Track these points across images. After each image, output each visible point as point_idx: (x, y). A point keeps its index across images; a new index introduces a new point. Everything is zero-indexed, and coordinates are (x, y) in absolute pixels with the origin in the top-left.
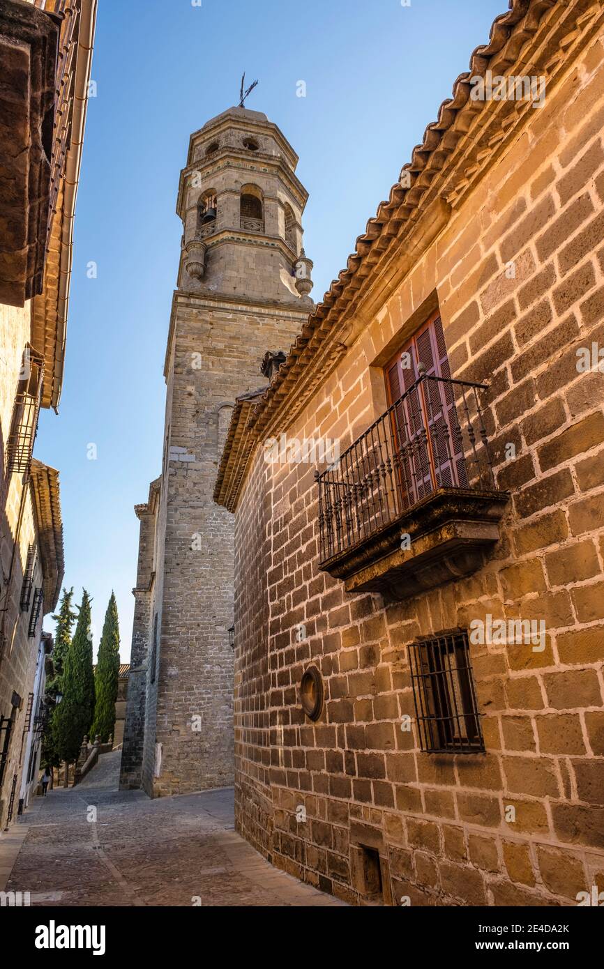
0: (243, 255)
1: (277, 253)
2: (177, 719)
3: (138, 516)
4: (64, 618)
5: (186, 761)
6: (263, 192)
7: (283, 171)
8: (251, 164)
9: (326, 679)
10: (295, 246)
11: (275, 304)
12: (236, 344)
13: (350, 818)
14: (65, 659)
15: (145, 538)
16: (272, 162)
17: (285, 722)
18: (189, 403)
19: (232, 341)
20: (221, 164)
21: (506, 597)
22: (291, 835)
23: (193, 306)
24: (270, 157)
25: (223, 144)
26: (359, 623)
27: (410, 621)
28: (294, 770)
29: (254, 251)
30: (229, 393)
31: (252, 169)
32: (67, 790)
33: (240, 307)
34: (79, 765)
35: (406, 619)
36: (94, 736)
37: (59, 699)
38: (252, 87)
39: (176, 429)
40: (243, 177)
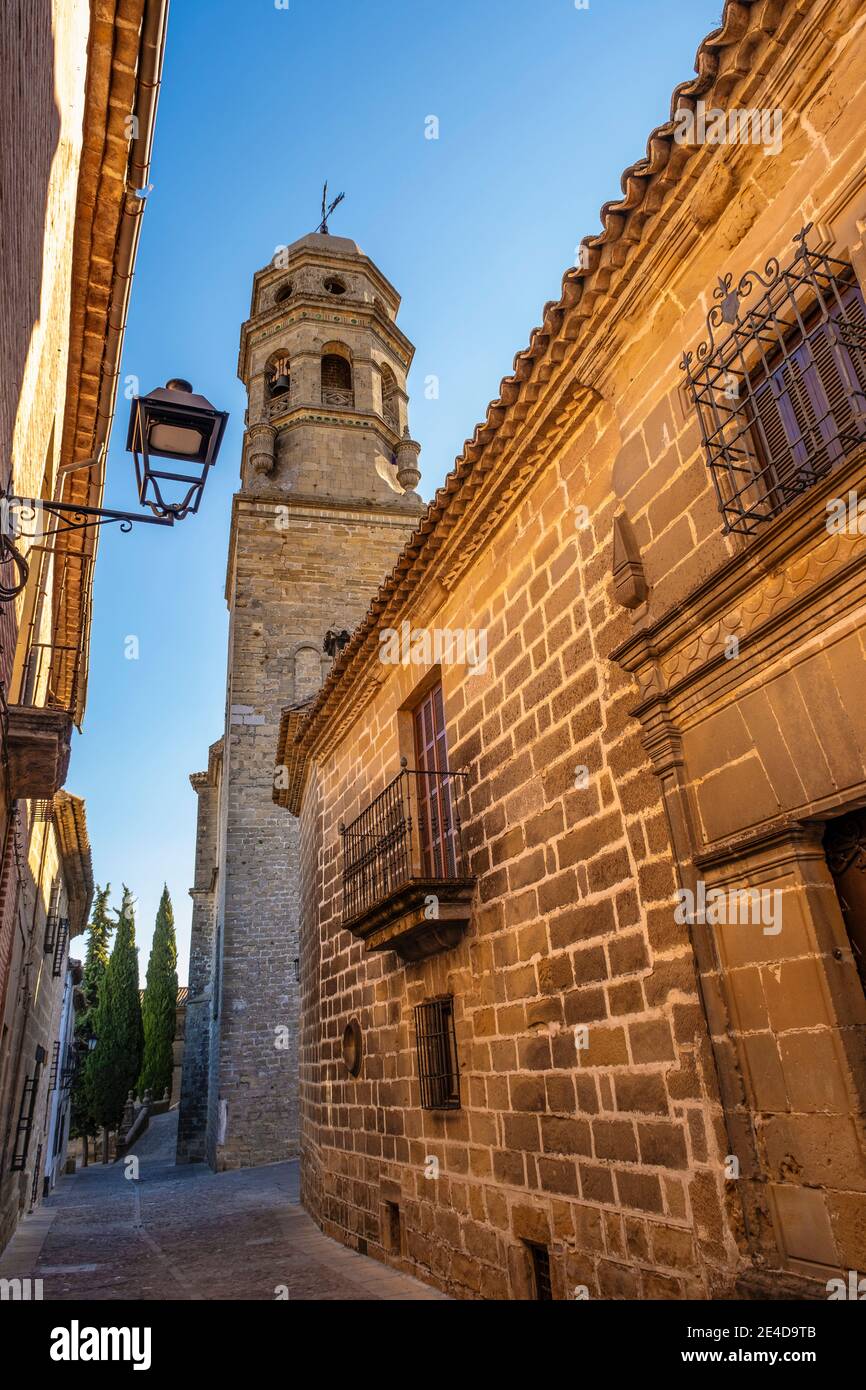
0: (325, 439)
1: (371, 436)
2: (246, 1068)
3: (195, 788)
4: (98, 927)
5: (259, 1122)
6: (352, 352)
7: (377, 321)
8: (336, 314)
9: (364, 1032)
10: (396, 421)
11: (369, 506)
12: (318, 563)
13: (381, 1176)
14: (101, 984)
15: (204, 819)
16: (363, 311)
17: (333, 1078)
18: (256, 646)
19: (311, 560)
20: (294, 315)
21: (474, 971)
22: (338, 1199)
23: (260, 514)
24: (361, 304)
25: (298, 288)
26: (387, 977)
27: (420, 982)
28: (340, 1129)
29: (340, 433)
30: (308, 629)
31: (336, 322)
32: (107, 1167)
33: (322, 513)
34: (123, 1132)
35: (418, 979)
36: (143, 1091)
37: (92, 1044)
38: (337, 202)
39: (239, 681)
40: (323, 333)
